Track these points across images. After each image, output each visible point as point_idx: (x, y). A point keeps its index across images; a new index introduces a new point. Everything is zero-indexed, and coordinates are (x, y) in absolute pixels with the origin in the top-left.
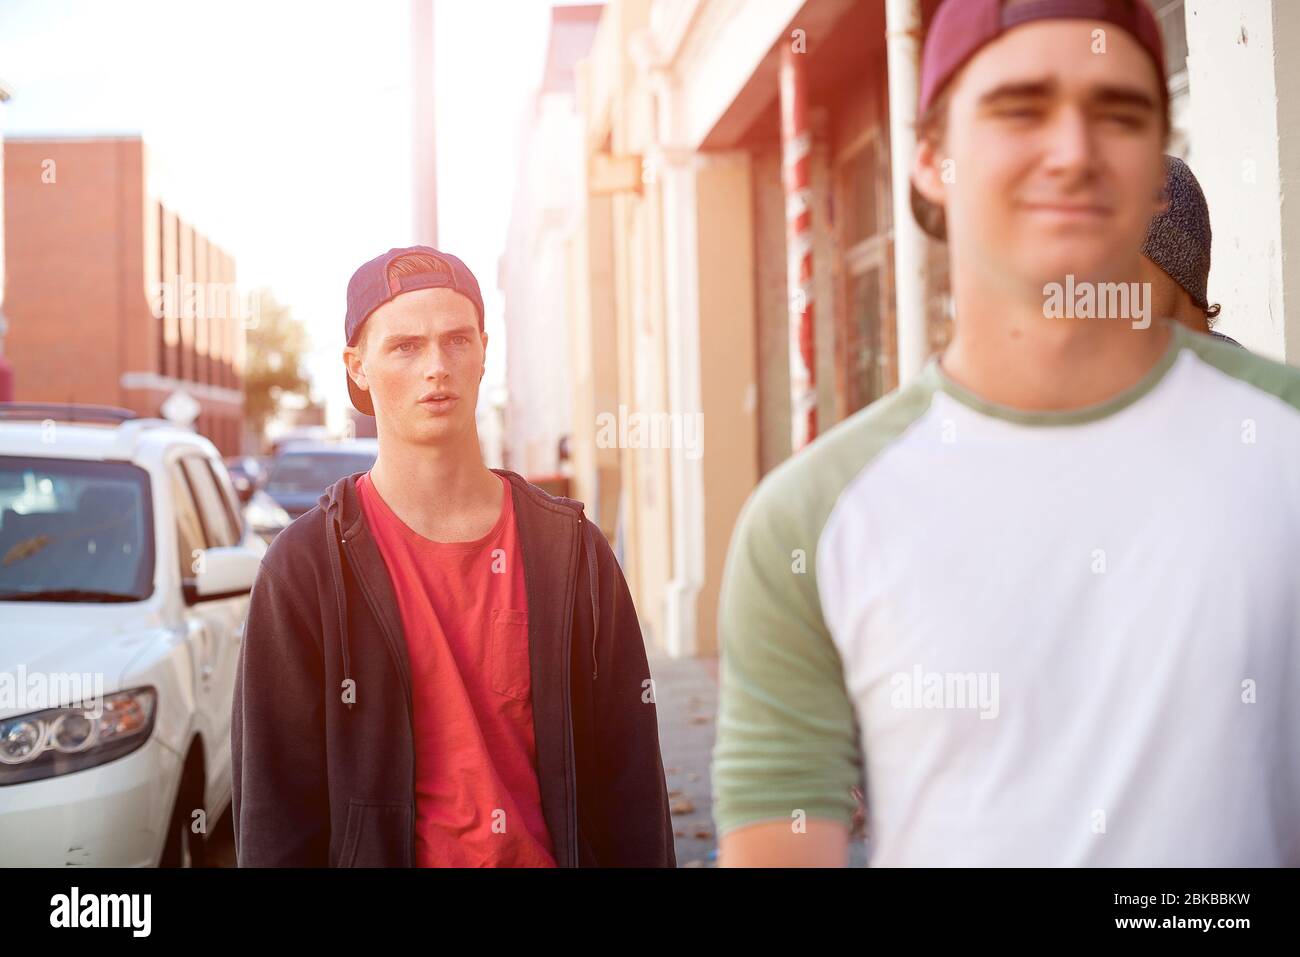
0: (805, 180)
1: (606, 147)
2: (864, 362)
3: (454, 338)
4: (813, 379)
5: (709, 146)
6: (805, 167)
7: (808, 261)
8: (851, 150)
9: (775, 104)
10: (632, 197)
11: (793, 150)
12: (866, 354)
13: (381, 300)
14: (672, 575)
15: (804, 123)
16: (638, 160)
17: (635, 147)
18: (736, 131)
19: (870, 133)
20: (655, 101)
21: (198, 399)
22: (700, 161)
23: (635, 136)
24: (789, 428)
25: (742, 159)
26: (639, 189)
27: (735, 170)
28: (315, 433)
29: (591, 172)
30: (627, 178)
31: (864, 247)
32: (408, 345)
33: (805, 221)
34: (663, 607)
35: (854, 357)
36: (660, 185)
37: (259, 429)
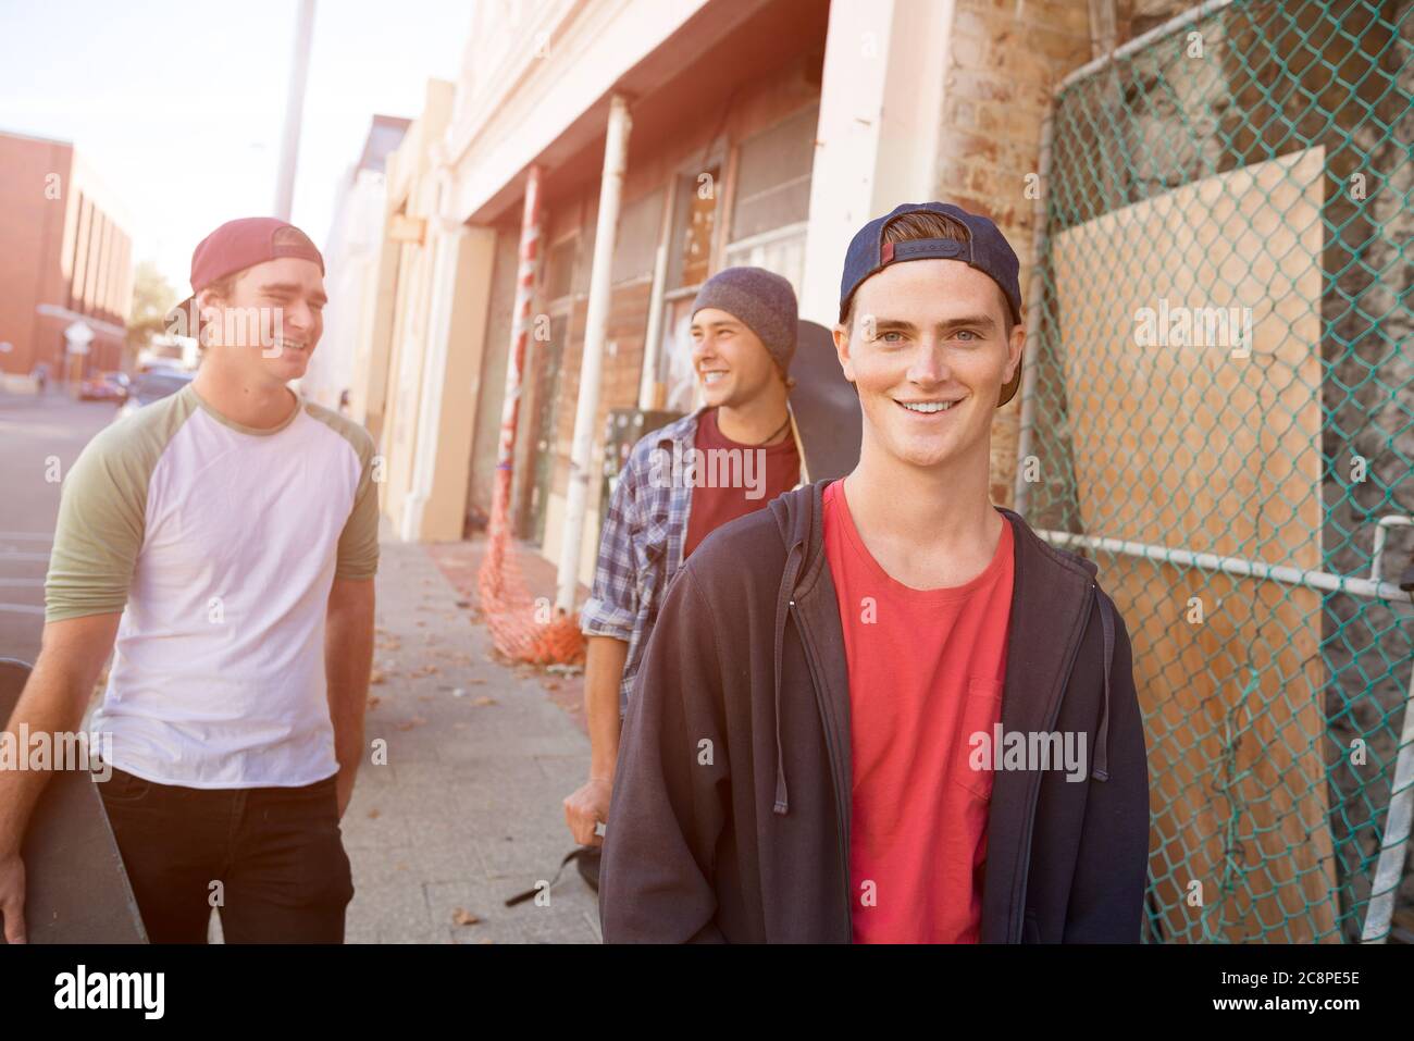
0: (533, 255)
1: (402, 209)
2: (549, 373)
3: (958, 333)
4: (521, 380)
5: (472, 222)
6: (534, 246)
7: (528, 306)
8: (561, 240)
9: (521, 201)
10: (416, 246)
11: (529, 234)
12: (551, 369)
13: (869, 270)
14: (410, 488)
15: (537, 219)
16: (424, 224)
17: (422, 214)
18: (491, 215)
19: (575, 232)
20: (440, 188)
21: (93, 329)
22: (463, 231)
23: (421, 207)
24: (501, 408)
25: (492, 233)
26: (421, 242)
27: (485, 242)
28: (175, 363)
29: (389, 225)
30: (416, 234)
31: (561, 301)
32: (894, 332)
33: (530, 280)
34: (402, 509)
35: (543, 369)
36: (436, 241)
37: (134, 355)
